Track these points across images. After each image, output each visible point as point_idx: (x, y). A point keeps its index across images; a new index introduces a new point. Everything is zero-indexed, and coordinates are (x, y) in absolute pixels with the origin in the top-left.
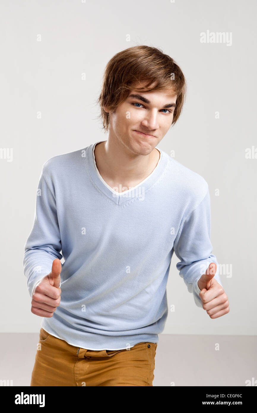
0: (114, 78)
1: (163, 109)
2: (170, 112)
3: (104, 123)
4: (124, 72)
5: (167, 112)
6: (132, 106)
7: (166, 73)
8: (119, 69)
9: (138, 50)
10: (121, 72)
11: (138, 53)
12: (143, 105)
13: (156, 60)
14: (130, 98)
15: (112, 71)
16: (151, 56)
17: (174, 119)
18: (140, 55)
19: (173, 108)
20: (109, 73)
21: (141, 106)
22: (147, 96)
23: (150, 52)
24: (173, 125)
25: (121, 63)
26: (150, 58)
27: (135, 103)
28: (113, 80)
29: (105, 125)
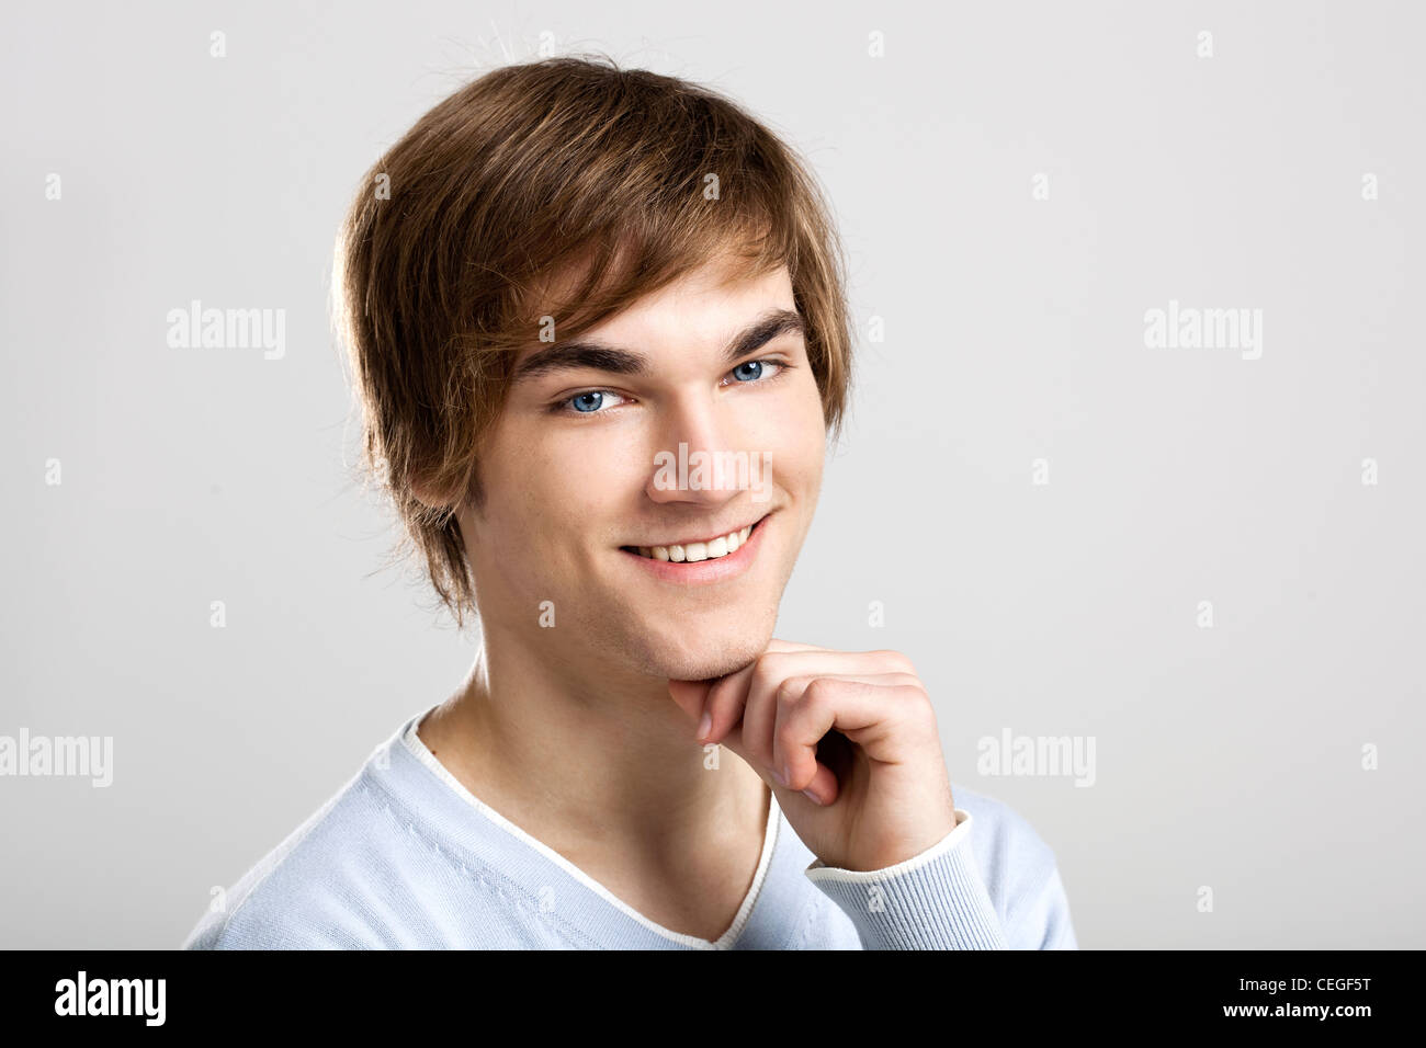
0: (397, 316)
1: (735, 364)
2: (782, 366)
3: (432, 576)
4: (434, 260)
5: (768, 371)
6: (560, 420)
7: (658, 177)
8: (406, 253)
9: (466, 112)
10: (420, 268)
11: (472, 124)
12: (614, 390)
13: (582, 128)
14: (525, 385)
15: (371, 283)
16: (545, 114)
17: (823, 395)
18: (490, 131)
19: (792, 342)
20: (363, 299)
21: (609, 401)
22: (613, 335)
23: (533, 98)
24: (832, 429)
25: (399, 223)
26: (547, 130)
27: (562, 397)
28: (399, 328)
29: (448, 582)
